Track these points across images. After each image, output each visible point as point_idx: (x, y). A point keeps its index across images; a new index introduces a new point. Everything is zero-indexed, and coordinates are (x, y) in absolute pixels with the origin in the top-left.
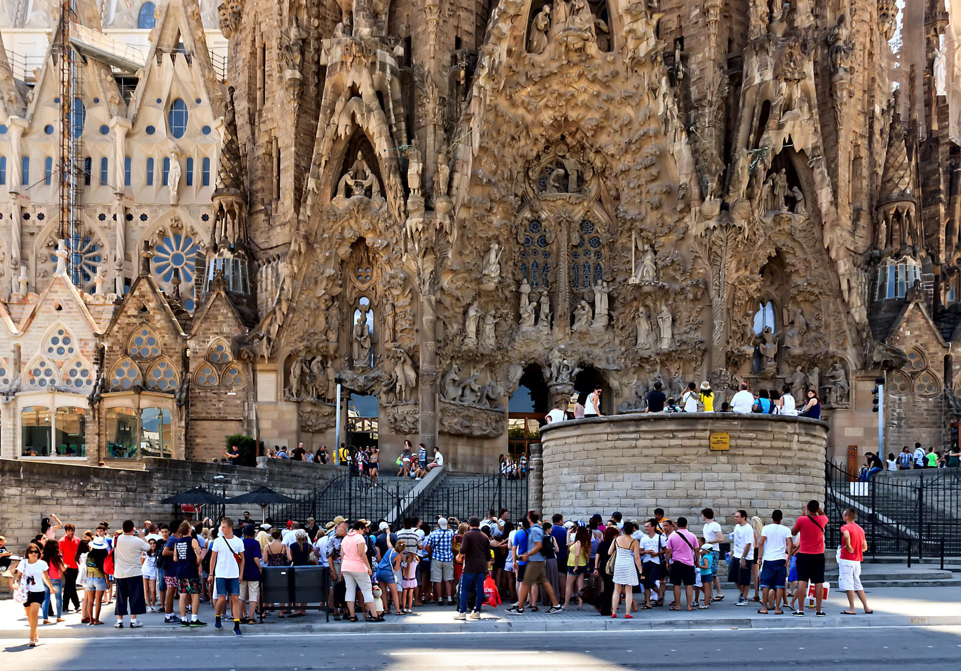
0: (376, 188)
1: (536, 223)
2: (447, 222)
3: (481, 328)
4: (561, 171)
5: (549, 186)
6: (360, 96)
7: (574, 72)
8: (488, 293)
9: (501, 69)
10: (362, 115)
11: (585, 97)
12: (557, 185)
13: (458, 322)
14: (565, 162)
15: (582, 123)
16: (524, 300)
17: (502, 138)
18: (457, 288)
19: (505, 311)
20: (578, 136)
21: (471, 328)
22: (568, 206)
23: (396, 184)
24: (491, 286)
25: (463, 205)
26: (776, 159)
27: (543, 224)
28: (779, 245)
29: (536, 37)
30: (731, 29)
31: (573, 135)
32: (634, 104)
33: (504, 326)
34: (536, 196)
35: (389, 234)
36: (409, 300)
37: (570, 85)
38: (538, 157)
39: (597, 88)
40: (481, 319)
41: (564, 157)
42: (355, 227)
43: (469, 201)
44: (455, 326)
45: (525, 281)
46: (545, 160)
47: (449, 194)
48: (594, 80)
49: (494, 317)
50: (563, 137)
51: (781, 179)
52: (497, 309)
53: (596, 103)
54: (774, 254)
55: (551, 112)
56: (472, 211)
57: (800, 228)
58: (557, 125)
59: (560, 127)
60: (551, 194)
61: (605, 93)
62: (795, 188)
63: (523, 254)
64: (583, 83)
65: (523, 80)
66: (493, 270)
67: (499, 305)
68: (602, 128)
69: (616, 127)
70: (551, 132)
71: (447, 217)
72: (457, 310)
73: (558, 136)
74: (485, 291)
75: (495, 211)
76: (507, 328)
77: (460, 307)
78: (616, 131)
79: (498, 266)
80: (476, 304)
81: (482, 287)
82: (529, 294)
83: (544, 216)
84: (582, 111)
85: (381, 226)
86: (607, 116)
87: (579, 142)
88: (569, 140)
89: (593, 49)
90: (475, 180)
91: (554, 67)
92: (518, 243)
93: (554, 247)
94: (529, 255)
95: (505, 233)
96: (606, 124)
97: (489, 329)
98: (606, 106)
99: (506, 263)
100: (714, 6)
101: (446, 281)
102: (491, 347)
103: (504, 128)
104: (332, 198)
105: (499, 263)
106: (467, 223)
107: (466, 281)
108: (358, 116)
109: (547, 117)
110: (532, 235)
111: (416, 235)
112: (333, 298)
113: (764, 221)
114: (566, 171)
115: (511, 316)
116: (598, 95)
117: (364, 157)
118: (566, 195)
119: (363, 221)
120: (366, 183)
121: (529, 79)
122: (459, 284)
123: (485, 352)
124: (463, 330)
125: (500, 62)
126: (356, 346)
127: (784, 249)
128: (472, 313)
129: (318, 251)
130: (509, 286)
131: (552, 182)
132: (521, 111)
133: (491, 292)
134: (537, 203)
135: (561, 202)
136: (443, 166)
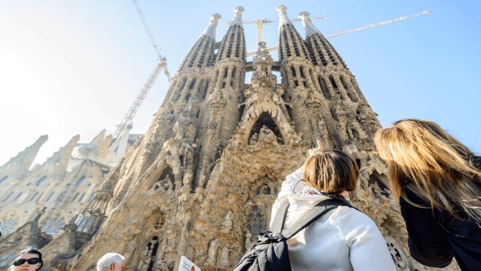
0: (171, 186)
1: (255, 207)
2: (200, 198)
3: (219, 254)
4: (266, 187)
5: (261, 193)
6: (171, 155)
7: (268, 151)
8: (225, 235)
9: (235, 147)
10: (169, 160)
11: (274, 159)
12: (265, 192)
13: (203, 249)
14: (268, 184)
15: (274, 168)
16: (248, 241)
17: (235, 171)
18: (205, 231)
19: (236, 246)
20: (273, 174)
21: (212, 252)
22: (270, 200)
23: (179, 184)
24: (227, 231)
25: (212, 193)
26: (371, 176)
27: (259, 208)
28: (387, 213)
29: (252, 142)
30: (334, 144)
31: (271, 174)
32: (296, 159)
33: (235, 254)
34: (255, 196)
35: (172, 205)
36: (175, 236)
37: (267, 155)
38: (255, 182)
39: (279, 156)
40: (219, 249)
41: (268, 182)
42: (156, 202)
43: (216, 191)
44: (202, 251)
45: (248, 231)
46: (259, 184)
47: (204, 186)
48: (277, 153)
49: (229, 249)
50: (266, 176)
51: (376, 186)
52: (231, 244)
53: (279, 160)
54: (386, 218)
55: (259, 164)
56: (217, 196)
57: (396, 205)
58: (264, 169)
59: (264, 170)
60: (262, 195)
61: (282, 157)
62: (385, 189)
63: (248, 220)
64: (273, 154)
65: (245, 152)
66: (228, 223)
67: (231, 242)
68: (283, 169)
69: (290, 168)
70: (260, 172)
71: (201, 195)
72: (204, 242)
73: (264, 174)
74: (223, 234)
75: (230, 196)
76: (237, 255)
77: (205, 240)
78: (290, 169)
79: (231, 222)
80: (216, 240)
81: (221, 231)
82: (251, 238)
83: (259, 204)
84: (273, 165)
85: (169, 201)
86: (285, 165)
87: (274, 177)
88: (269, 176)
89: (275, 143)
90: (220, 183)
91: (259, 149)
92: (245, 215)
93: (264, 217)
94: (251, 220)
95: (236, 207)
96: (284, 167)
97: (224, 253)
98: (283, 161)
99: (237, 222)
100: (325, 134)
101: (198, 226)
102: (225, 264)
103: (237, 167)
104: (147, 190)
105: (232, 220)
106: (213, 200)
107: (211, 227)
108: (167, 160)
109: (258, 166)
110: (253, 212)
111: (183, 203)
112: (134, 236)
113: (374, 201)
114: (268, 187)
115: (240, 249)
116: (280, 158)
117: (169, 177)
118: (269, 196)
119: (160, 200)
120: (166, 185)
121: (248, 152)
122: (207, 228)
123: (221, 268)
124: (207, 253)
125: (235, 145)
126: (141, 262)
127: (391, 215)
128: (213, 244)
129: (131, 211)
130: (238, 232)
131: (262, 191)
132: (245, 162)
133: (226, 234)
134: (255, 199)
135: (267, 198)
136: (202, 176)
